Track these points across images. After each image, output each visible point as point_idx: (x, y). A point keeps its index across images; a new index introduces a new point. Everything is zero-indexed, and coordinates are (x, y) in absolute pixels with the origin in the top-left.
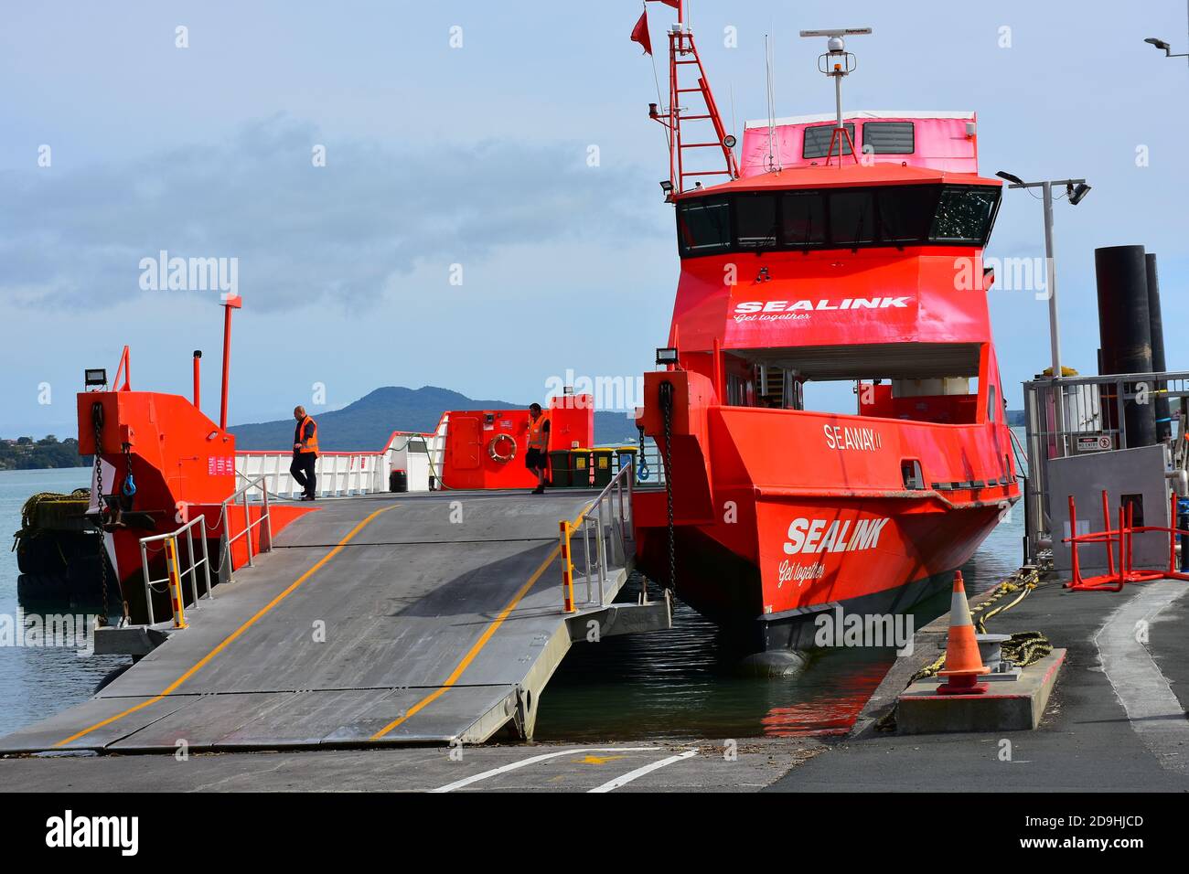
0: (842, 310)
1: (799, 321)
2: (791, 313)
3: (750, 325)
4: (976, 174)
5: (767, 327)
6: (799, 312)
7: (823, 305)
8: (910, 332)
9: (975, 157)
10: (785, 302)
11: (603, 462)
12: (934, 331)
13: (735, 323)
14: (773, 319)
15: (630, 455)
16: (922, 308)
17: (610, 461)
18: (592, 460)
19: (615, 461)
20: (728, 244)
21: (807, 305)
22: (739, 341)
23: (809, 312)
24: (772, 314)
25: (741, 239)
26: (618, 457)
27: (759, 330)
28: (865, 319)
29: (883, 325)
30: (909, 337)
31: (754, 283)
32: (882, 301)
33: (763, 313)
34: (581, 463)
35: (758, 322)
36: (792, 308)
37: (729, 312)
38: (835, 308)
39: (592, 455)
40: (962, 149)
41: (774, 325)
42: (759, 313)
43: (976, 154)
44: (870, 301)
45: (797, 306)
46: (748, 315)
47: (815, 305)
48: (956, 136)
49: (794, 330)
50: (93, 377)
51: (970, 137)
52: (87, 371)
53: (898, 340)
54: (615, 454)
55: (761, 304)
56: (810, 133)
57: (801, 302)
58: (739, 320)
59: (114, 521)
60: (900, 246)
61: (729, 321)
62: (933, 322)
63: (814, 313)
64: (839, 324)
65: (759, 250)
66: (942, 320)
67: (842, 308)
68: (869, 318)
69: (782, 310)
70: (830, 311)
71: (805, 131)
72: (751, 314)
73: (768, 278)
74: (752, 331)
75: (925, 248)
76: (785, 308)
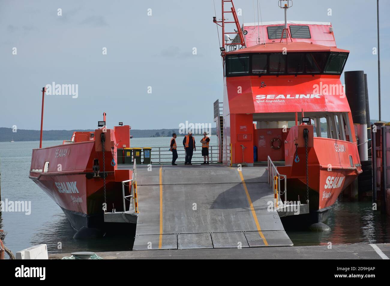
0: (296, 99)
1: (281, 103)
2: (278, 99)
3: (263, 104)
4: (336, 47)
5: (270, 105)
6: (280, 99)
7: (288, 96)
8: (324, 108)
9: (334, 40)
10: (274, 95)
11: (138, 154)
12: (332, 108)
13: (257, 103)
14: (271, 102)
15: (149, 151)
16: (326, 98)
17: (140, 153)
18: (133, 152)
19: (142, 153)
20: (247, 72)
21: (283, 97)
22: (261, 110)
23: (284, 99)
24: (270, 100)
25: (253, 70)
26: (144, 152)
27: (267, 106)
28: (306, 103)
29: (313, 105)
30: (324, 110)
31: (260, 88)
32: (310, 95)
33: (267, 99)
34: (128, 154)
35: (266, 103)
36: (277, 98)
37: (254, 99)
38: (294, 98)
39: (133, 151)
40: (329, 37)
41: (272, 104)
42: (265, 99)
43: (334, 39)
44: (306, 95)
45: (279, 97)
46: (261, 100)
47: (286, 96)
48: (325, 32)
49: (280, 106)
50: (101, 124)
51: (330, 33)
52: (99, 122)
53: (320, 111)
54: (142, 150)
55: (265, 96)
56: (270, 29)
57: (280, 95)
58: (258, 102)
59: (97, 175)
60: (313, 74)
61: (254, 102)
62: (330, 104)
63: (286, 99)
64: (297, 104)
65: (260, 75)
66: (334, 103)
67: (296, 98)
68: (307, 102)
69: (274, 98)
70: (292, 99)
71: (267, 28)
72: (263, 100)
73: (265, 86)
74: (264, 106)
75: (322, 76)
76: (275, 97)
